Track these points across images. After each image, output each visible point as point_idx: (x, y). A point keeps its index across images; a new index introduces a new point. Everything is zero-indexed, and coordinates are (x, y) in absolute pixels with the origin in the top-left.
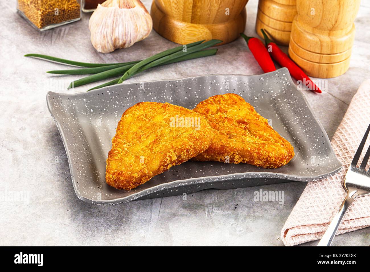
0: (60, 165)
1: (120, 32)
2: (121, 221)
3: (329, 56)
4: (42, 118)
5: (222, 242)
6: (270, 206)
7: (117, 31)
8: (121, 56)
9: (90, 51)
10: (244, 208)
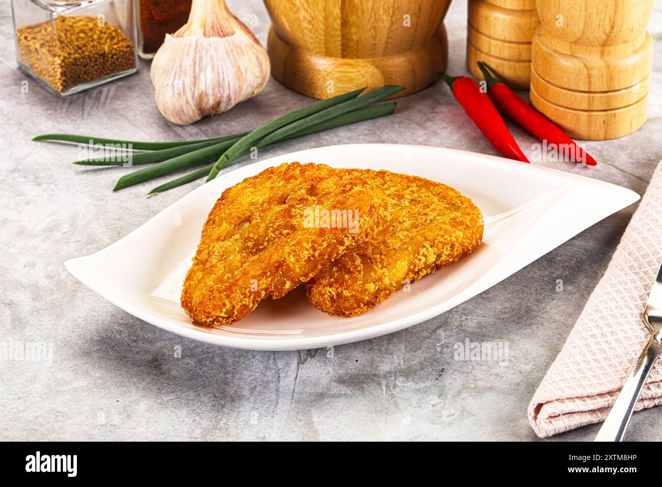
0: (101, 323)
1: (209, 81)
2: (219, 412)
3: (606, 94)
4: (67, 242)
7: (202, 79)
8: (213, 129)
9: (157, 123)
10: (456, 375)
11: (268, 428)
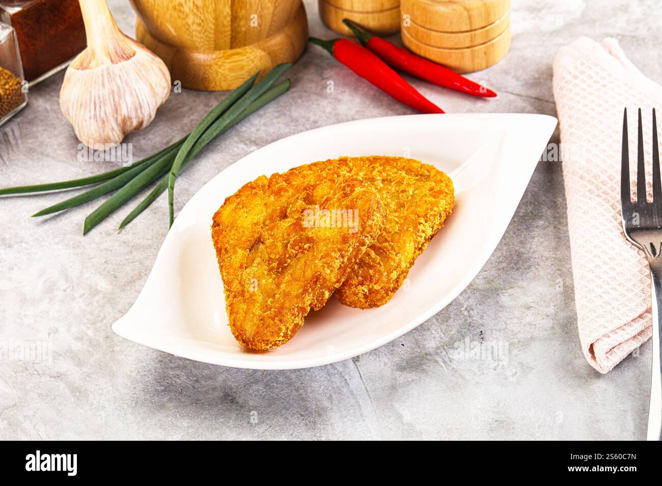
0: (155, 372)
1: (130, 105)
2: (314, 429)
3: (485, 29)
4: (74, 299)
5: (498, 405)
6: (532, 315)
10: (495, 334)
11: (366, 433)
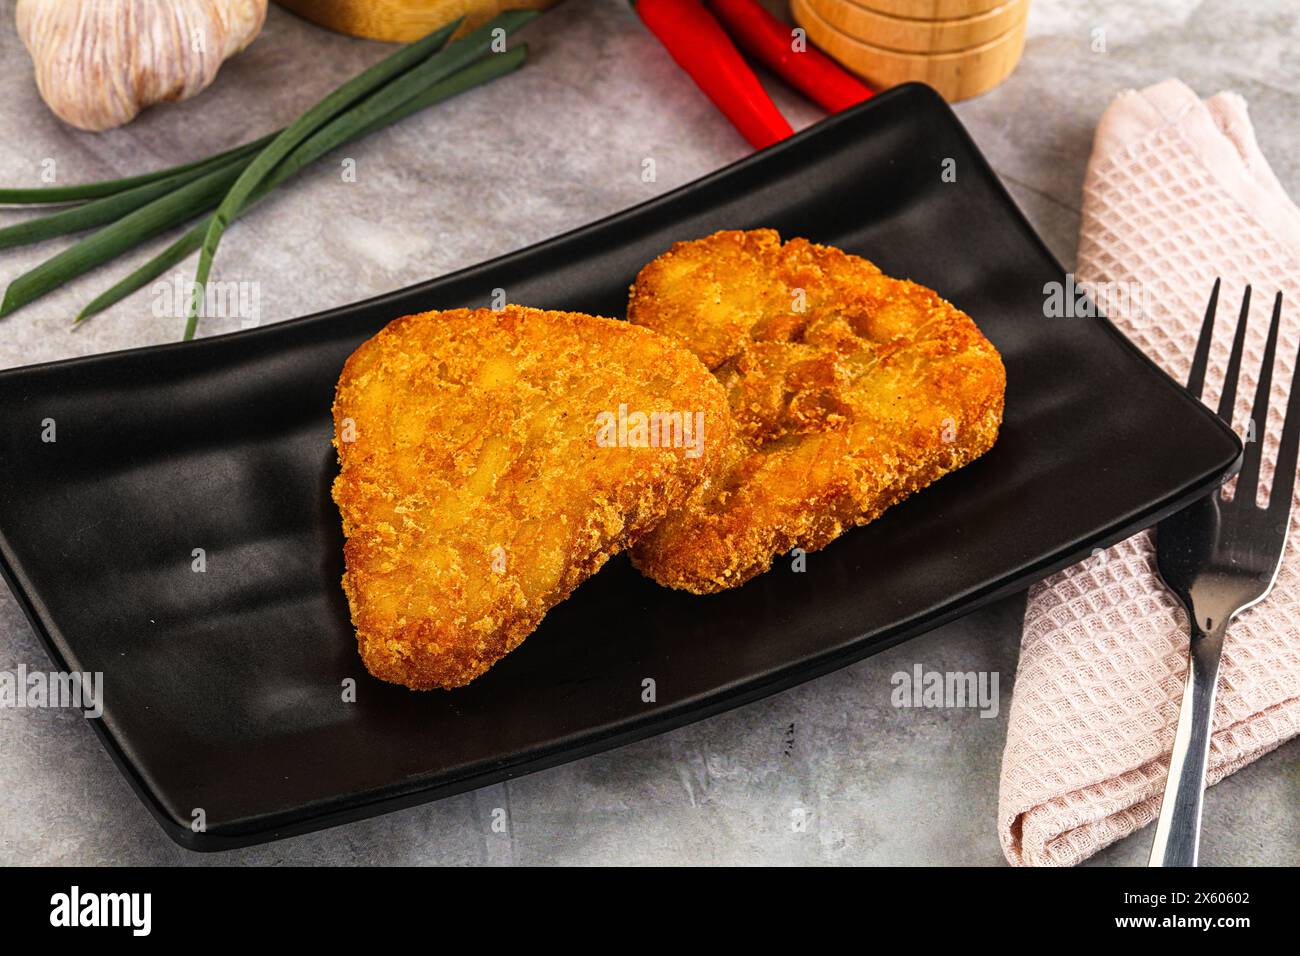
1: (159, 49)
3: (967, 21)
7: (145, 46)
9: (39, 128)
10: (821, 739)
